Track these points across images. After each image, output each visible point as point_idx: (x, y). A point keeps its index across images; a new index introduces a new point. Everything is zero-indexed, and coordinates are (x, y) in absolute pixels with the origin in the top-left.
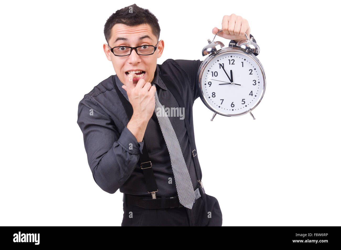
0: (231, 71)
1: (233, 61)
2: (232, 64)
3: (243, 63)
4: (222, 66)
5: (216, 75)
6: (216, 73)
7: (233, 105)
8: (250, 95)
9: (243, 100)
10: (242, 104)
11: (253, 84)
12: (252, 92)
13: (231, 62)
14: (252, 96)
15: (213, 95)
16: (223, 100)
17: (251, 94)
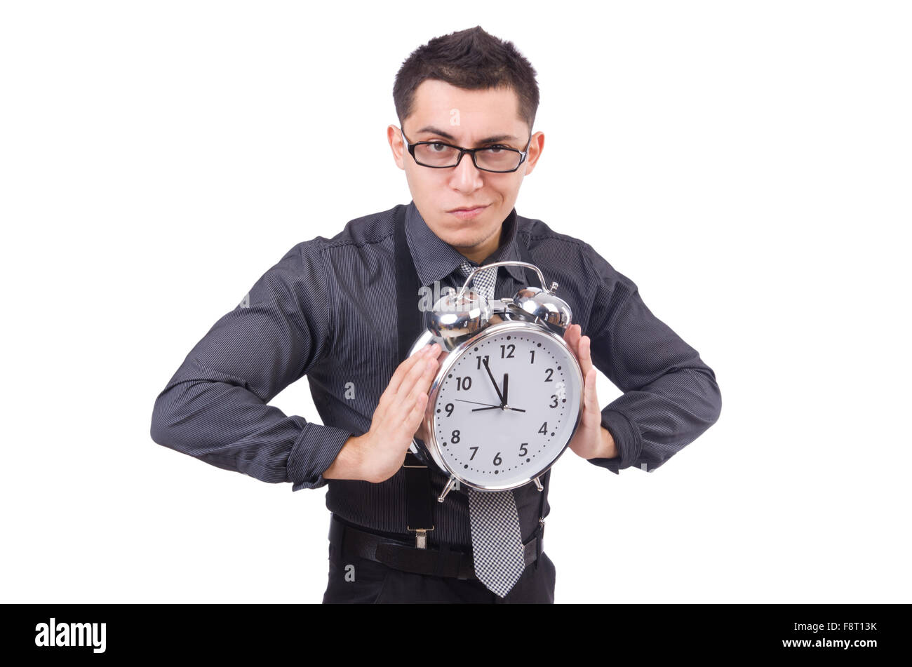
0: (506, 377)
1: (511, 348)
2: (509, 356)
3: (533, 352)
4: (484, 362)
5: (467, 385)
6: (467, 382)
7: (497, 460)
8: (540, 432)
9: (524, 447)
10: (520, 455)
11: (551, 406)
12: (545, 424)
13: (507, 352)
14: (545, 434)
15: (454, 436)
16: (476, 449)
17: (543, 430)
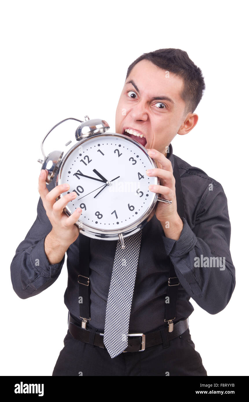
0: (95, 171)
1: (86, 158)
2: (89, 162)
3: (99, 151)
4: (79, 174)
5: (81, 190)
6: (79, 189)
7: (131, 208)
8: (140, 179)
10: (141, 197)
11: (133, 164)
12: (139, 174)
13: (86, 161)
14: (143, 178)
15: (98, 216)
16: (115, 211)
